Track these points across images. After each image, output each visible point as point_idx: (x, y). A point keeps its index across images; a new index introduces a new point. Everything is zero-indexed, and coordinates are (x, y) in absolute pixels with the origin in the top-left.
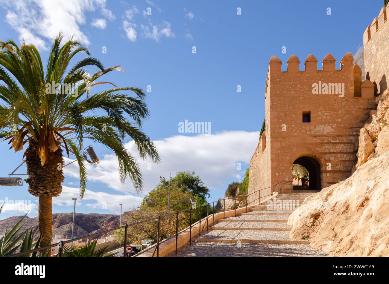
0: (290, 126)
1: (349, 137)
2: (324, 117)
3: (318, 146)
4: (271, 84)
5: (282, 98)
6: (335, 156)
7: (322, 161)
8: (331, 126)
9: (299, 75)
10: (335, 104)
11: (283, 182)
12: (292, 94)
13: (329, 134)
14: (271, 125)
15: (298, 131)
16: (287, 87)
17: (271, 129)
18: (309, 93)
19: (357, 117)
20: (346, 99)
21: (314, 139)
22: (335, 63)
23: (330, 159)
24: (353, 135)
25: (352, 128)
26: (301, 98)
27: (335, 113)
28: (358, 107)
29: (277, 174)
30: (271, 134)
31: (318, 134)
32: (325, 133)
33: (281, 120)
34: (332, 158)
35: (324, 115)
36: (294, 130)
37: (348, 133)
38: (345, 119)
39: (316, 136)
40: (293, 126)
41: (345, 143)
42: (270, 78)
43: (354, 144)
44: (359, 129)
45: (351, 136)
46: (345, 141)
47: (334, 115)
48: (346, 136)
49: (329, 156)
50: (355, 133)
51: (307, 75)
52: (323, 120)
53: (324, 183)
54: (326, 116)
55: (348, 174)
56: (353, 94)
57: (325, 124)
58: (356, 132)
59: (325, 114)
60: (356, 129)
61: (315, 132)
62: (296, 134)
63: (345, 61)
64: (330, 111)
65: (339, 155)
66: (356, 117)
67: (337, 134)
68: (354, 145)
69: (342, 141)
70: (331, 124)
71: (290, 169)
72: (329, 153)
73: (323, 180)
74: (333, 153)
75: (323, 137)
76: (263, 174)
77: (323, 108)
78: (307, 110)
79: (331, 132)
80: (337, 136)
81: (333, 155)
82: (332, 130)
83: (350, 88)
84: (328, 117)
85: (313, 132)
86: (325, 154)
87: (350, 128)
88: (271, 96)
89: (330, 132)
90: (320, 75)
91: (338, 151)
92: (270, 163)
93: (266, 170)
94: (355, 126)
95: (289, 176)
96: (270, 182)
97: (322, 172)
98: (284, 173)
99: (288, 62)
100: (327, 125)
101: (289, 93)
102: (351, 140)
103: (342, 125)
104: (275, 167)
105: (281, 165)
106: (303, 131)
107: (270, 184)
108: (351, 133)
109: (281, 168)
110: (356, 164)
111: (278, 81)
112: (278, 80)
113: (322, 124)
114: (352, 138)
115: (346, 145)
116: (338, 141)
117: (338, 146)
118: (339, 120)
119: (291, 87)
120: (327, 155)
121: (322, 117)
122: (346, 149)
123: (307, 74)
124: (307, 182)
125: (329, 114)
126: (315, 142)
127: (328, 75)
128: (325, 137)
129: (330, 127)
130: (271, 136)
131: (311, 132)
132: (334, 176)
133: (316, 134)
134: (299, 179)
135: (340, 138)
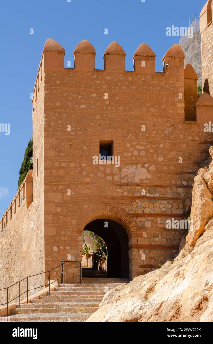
0: (78, 165)
1: (175, 189)
2: (136, 153)
3: (125, 202)
4: (46, 89)
5: (64, 115)
6: (152, 221)
7: (132, 228)
8: (147, 168)
9: (95, 76)
10: (154, 130)
11: (66, 263)
12: (83, 109)
13: (144, 182)
14: (45, 161)
15: (92, 175)
16: (75, 96)
17: (46, 168)
18: (110, 108)
19: (189, 156)
20: (172, 123)
21: (119, 190)
22: (154, 60)
23: (144, 225)
24: (182, 186)
25: (181, 173)
26: (98, 117)
27: (154, 146)
28: (190, 138)
29: (55, 249)
30: (45, 177)
31: (125, 182)
32: (137, 180)
33: (62, 154)
34: (148, 224)
35: (135, 149)
36: (84, 173)
37: (174, 182)
38: (170, 157)
39: (121, 185)
40: (83, 165)
41: (169, 199)
42: (43, 78)
43: (184, 201)
44: (191, 175)
45: (179, 187)
46: (169, 196)
47: (152, 151)
48: (170, 187)
49: (143, 219)
50: (185, 183)
51: (108, 78)
52: (134, 158)
53: (134, 266)
54: (140, 151)
55: (174, 251)
56: (184, 115)
57: (137, 164)
58: (187, 181)
59: (137, 147)
60: (188, 175)
61: (121, 178)
62: (88, 180)
63: (170, 58)
64: (145, 143)
65: (159, 220)
66: (186, 155)
67: (157, 183)
68: (184, 203)
69: (165, 196)
70: (146, 166)
71: (78, 240)
72: (143, 215)
73: (133, 261)
74: (150, 215)
75: (133, 188)
76: (28, 247)
77: (133, 137)
78: (107, 138)
79: (146, 179)
80: (157, 186)
81: (149, 218)
82: (149, 176)
83: (179, 105)
84: (143, 154)
85: (116, 178)
86: (137, 216)
87: (177, 174)
88: (45, 110)
89: (144, 179)
90: (130, 79)
91: (158, 211)
92: (43, 228)
93: (35, 240)
94: (185, 171)
95: (76, 253)
96: (44, 262)
97: (131, 247)
98: (67, 248)
99: (76, 53)
100: (140, 166)
101: (77, 106)
102: (180, 194)
103: (165, 168)
104: (51, 237)
105: (63, 233)
106: (99, 175)
107: (44, 266)
108: (179, 183)
109: (63, 238)
110: (187, 235)
111: (59, 84)
112: (58, 82)
113: (132, 164)
114: (180, 190)
115: (171, 202)
116: (158, 195)
117: (158, 203)
118: (161, 159)
119: (80, 97)
120: (139, 219)
121: (132, 153)
122: (171, 209)
123: (107, 75)
124: (104, 263)
125: (143, 148)
126: (120, 195)
127: (143, 79)
128: (137, 188)
129: (144, 170)
130: (45, 180)
131: (113, 178)
132: (151, 255)
133: (122, 181)
134: (88, 256)
135: (161, 189)
